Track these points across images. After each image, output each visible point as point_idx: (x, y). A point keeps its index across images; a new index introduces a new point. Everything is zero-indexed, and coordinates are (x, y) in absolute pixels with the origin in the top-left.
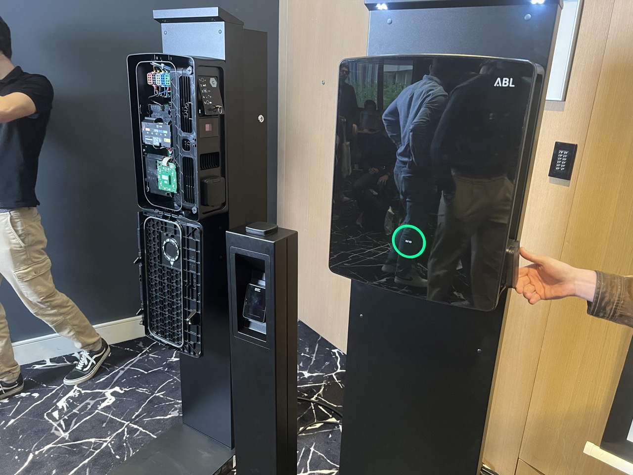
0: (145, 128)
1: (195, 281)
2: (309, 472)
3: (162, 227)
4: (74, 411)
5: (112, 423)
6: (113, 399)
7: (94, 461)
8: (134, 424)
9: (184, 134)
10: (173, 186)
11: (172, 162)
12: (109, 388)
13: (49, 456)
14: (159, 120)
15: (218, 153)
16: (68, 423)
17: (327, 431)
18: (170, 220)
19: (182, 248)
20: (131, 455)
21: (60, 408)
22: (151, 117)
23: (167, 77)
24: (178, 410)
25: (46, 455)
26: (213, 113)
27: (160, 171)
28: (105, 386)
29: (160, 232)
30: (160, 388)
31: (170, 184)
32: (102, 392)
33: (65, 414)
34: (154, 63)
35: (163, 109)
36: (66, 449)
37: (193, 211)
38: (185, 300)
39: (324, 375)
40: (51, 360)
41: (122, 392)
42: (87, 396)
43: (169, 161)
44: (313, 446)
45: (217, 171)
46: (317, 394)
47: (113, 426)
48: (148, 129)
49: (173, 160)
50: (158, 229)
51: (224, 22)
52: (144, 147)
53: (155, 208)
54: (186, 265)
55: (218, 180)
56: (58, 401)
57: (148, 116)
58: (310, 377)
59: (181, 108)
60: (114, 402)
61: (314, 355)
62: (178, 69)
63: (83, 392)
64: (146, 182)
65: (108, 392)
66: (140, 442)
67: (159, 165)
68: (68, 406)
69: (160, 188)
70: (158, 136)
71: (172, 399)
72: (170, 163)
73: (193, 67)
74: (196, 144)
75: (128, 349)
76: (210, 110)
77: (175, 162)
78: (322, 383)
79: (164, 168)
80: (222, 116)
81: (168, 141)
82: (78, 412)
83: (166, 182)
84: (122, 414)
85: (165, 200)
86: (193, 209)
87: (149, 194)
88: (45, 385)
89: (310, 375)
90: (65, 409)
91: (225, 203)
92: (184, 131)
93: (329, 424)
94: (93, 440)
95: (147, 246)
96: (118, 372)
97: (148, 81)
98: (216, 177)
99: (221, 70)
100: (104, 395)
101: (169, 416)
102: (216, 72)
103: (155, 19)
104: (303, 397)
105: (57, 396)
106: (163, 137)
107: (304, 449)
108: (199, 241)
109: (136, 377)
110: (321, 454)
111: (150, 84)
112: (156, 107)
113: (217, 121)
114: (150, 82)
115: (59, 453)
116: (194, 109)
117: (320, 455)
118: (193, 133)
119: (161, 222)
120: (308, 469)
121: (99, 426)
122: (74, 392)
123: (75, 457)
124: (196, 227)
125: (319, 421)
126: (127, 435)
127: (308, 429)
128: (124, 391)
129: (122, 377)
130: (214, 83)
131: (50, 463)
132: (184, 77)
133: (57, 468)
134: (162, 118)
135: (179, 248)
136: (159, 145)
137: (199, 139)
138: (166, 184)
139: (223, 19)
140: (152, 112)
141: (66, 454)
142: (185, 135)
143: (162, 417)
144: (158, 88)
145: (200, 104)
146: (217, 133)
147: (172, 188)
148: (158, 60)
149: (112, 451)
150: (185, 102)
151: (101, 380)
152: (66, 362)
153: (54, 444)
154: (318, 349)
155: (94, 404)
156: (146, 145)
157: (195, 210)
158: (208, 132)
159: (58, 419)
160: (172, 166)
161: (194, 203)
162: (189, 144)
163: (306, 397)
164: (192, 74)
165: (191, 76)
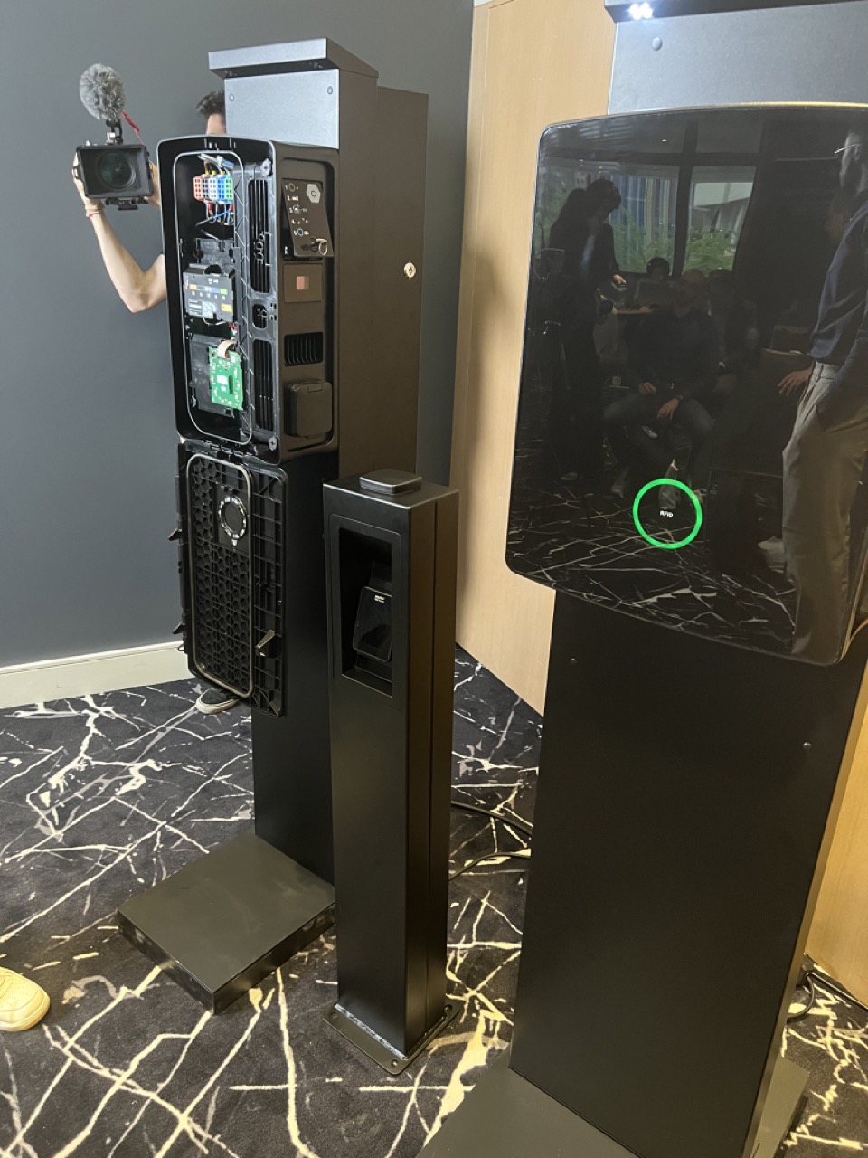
0: (190, 283)
1: (273, 577)
2: (475, 943)
3: (218, 474)
4: (77, 794)
5: (137, 820)
6: (143, 780)
7: (101, 881)
8: (175, 826)
9: (255, 296)
10: (236, 397)
11: (234, 350)
12: (137, 760)
13: (27, 868)
14: (213, 269)
15: (321, 334)
16: (64, 814)
17: (515, 871)
18: (231, 462)
19: (252, 516)
20: (163, 879)
21: (54, 787)
22: (200, 262)
23: (228, 184)
24: (250, 810)
25: (22, 866)
26: (309, 254)
27: (214, 368)
28: (131, 756)
29: (214, 484)
30: (223, 767)
31: (231, 392)
32: (124, 767)
33: (61, 799)
34: (204, 156)
35: (221, 246)
36: (56, 857)
37: (270, 445)
38: (256, 612)
39: (519, 769)
40: (47, 705)
41: (159, 769)
42: (98, 771)
43: (231, 348)
44: (487, 897)
45: (318, 369)
46: (503, 803)
47: (139, 825)
48: (194, 287)
49: (236, 346)
50: (211, 478)
51: (337, 71)
52: (187, 322)
53: (205, 438)
54: (258, 546)
55: (318, 387)
56: (50, 776)
57: (195, 262)
58: (492, 771)
59: (251, 245)
60: (142, 786)
61: (505, 732)
62: (247, 166)
63: (93, 763)
64: (190, 389)
65: (135, 768)
66: (181, 858)
67: (213, 355)
68: (67, 784)
69: (213, 400)
70: (212, 300)
71: (243, 789)
72: (231, 353)
73: (271, 160)
74: (277, 314)
75: (175, 695)
76: (305, 247)
77: (241, 351)
78: (515, 782)
79: (220, 362)
80: (330, 261)
81: (228, 308)
82: (82, 797)
83: (224, 389)
84: (154, 808)
85: (224, 424)
86: (271, 440)
87: (196, 411)
88: (32, 747)
89: (493, 766)
90: (62, 790)
91: (332, 432)
92: (256, 290)
93: (520, 861)
94: (102, 847)
95: (193, 509)
96: (155, 734)
97: (195, 193)
98: (315, 381)
99: (329, 168)
100: (128, 772)
101: (233, 819)
102: (320, 173)
103: (213, 71)
104: (477, 806)
105: (50, 767)
106: (219, 302)
107: (468, 901)
108: (280, 502)
109: (184, 744)
110: (501, 913)
111: (198, 198)
112: (210, 244)
113: (320, 270)
114: (198, 195)
115: (45, 864)
116: (273, 246)
117: (499, 915)
118: (272, 293)
119: (217, 464)
120: (474, 937)
121: (114, 824)
122: (79, 762)
123: (69, 874)
124: (275, 475)
125: (502, 853)
126: (161, 843)
127: (479, 864)
128: (163, 767)
129: (160, 744)
130: (314, 194)
131: (27, 880)
132: (257, 181)
133: (39, 889)
134: (220, 265)
135: (246, 515)
136: (212, 318)
137: (282, 304)
138: (224, 393)
139: (337, 64)
140: (201, 254)
141: (55, 866)
142: (258, 298)
143: (222, 820)
144: (213, 206)
145: (285, 236)
146: (319, 295)
147: (234, 401)
148: (214, 148)
149: (133, 870)
150: (259, 233)
151: (126, 745)
152: (69, 710)
153: (38, 848)
154: (513, 720)
155: (110, 786)
156: (192, 317)
157: (273, 443)
158: (302, 291)
159: (48, 805)
160: (235, 357)
161: (272, 430)
162: (265, 314)
163: (483, 806)
164: (271, 174)
165: (269, 179)
